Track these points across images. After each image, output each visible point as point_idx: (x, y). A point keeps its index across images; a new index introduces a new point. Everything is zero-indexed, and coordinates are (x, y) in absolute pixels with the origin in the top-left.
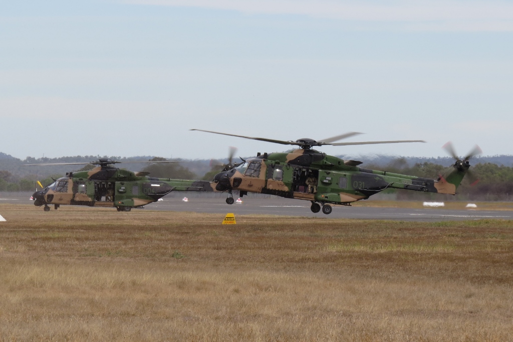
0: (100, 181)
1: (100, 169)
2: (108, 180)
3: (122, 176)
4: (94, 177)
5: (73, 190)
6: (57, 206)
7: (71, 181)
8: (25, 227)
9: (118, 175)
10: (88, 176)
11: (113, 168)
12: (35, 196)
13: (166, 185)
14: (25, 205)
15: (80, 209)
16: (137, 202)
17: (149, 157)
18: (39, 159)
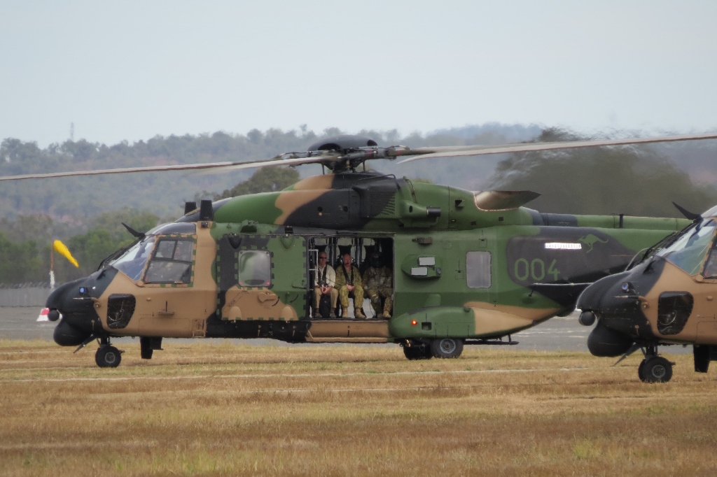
0: (332, 233)
1: (329, 182)
2: (360, 227)
3: (421, 209)
4: (304, 218)
5: (216, 275)
6: (150, 344)
7: (205, 236)
8: (62, 436)
9: (402, 206)
10: (279, 212)
11: (384, 178)
12: (56, 304)
13: (606, 245)
14: (24, 343)
15: (261, 356)
16: (487, 318)
17: (518, 127)
18: (53, 149)
